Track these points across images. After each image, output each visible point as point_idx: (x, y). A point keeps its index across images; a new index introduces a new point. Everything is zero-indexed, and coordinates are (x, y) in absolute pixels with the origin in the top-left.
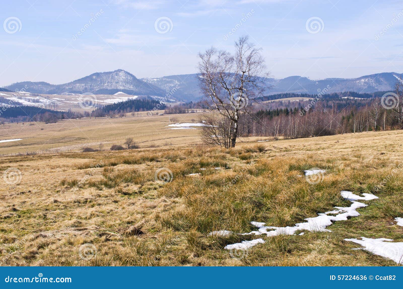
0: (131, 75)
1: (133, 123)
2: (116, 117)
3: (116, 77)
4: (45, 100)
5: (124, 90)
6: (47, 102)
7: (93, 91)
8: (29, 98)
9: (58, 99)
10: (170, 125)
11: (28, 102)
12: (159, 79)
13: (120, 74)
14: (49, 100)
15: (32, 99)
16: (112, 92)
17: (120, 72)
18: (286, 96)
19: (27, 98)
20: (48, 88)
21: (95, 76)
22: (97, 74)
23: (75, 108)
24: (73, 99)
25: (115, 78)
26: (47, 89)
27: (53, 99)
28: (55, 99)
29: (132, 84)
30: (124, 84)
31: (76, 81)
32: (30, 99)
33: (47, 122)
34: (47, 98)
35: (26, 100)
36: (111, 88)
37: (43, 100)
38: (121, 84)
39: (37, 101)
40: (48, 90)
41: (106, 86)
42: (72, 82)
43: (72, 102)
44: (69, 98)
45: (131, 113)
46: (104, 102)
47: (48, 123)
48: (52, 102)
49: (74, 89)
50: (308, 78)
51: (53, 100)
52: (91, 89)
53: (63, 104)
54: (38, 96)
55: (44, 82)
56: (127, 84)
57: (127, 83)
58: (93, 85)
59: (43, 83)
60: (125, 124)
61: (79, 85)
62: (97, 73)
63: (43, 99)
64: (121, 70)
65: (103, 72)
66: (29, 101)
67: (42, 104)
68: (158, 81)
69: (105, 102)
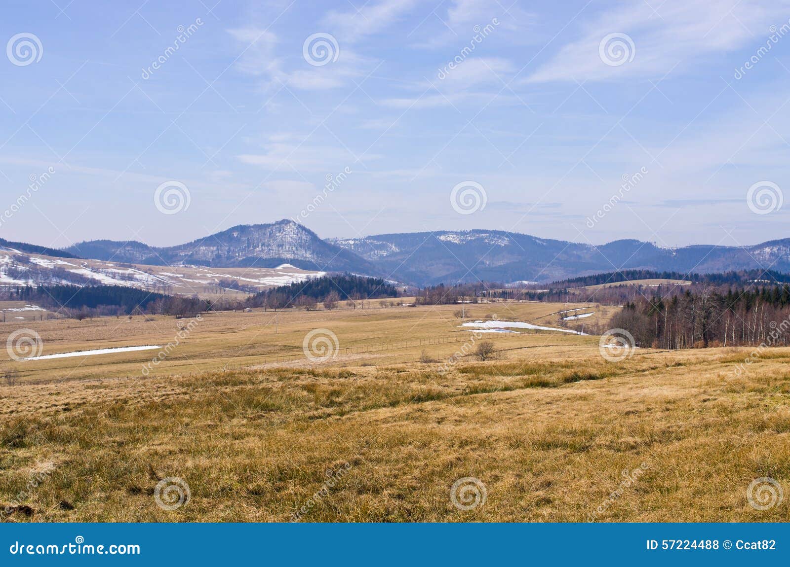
0: (309, 232)
1: (364, 321)
2: (317, 309)
3: (278, 234)
4: (144, 276)
5: (294, 260)
6: (150, 279)
7: (232, 260)
8: (114, 270)
9: (169, 274)
10: (465, 325)
11: (113, 280)
12: (360, 240)
13: (285, 229)
14: (152, 276)
15: (119, 273)
16: (273, 263)
17: (286, 224)
18: (633, 275)
19: (109, 270)
20: (145, 253)
21: (238, 231)
22: (242, 229)
23: (205, 292)
24: (198, 275)
25: (277, 236)
26: (142, 256)
27: (161, 275)
28: (163, 273)
29: (309, 248)
30: (294, 249)
31: (198, 241)
32: (115, 273)
33: (180, 316)
34: (148, 272)
35: (108, 274)
36: (267, 257)
37: (141, 276)
38: (287, 248)
39: (130, 278)
40: (144, 258)
41: (259, 252)
42: (191, 243)
43: (197, 281)
44: (190, 273)
45: (346, 302)
46: (259, 283)
47: (181, 318)
48: (158, 280)
49: (195, 257)
50: (653, 244)
51: (159, 276)
52: (228, 258)
53: (180, 285)
54: (130, 267)
55: (137, 242)
56: (299, 248)
57: (301, 246)
58: (232, 248)
59: (134, 244)
60: (349, 323)
61: (204, 248)
62: (241, 226)
63: (142, 274)
64: (289, 222)
65: (252, 225)
66: (114, 277)
67: (140, 284)
68: (357, 244)
69: (262, 282)
